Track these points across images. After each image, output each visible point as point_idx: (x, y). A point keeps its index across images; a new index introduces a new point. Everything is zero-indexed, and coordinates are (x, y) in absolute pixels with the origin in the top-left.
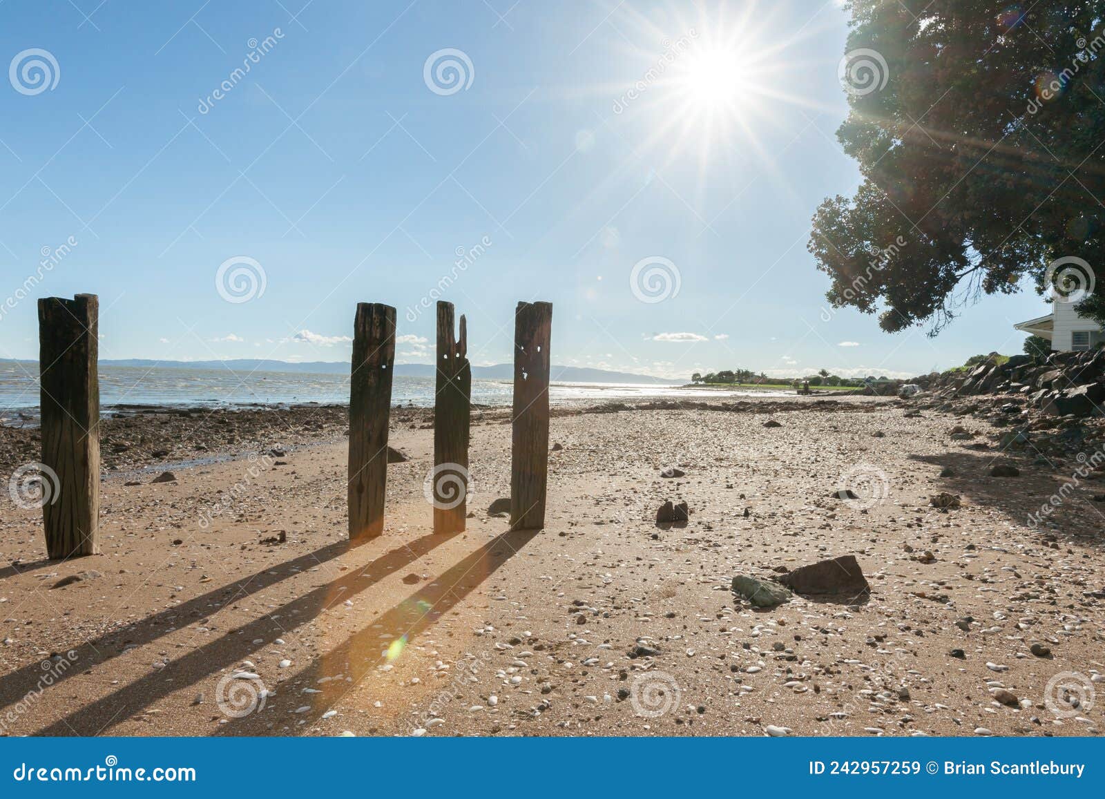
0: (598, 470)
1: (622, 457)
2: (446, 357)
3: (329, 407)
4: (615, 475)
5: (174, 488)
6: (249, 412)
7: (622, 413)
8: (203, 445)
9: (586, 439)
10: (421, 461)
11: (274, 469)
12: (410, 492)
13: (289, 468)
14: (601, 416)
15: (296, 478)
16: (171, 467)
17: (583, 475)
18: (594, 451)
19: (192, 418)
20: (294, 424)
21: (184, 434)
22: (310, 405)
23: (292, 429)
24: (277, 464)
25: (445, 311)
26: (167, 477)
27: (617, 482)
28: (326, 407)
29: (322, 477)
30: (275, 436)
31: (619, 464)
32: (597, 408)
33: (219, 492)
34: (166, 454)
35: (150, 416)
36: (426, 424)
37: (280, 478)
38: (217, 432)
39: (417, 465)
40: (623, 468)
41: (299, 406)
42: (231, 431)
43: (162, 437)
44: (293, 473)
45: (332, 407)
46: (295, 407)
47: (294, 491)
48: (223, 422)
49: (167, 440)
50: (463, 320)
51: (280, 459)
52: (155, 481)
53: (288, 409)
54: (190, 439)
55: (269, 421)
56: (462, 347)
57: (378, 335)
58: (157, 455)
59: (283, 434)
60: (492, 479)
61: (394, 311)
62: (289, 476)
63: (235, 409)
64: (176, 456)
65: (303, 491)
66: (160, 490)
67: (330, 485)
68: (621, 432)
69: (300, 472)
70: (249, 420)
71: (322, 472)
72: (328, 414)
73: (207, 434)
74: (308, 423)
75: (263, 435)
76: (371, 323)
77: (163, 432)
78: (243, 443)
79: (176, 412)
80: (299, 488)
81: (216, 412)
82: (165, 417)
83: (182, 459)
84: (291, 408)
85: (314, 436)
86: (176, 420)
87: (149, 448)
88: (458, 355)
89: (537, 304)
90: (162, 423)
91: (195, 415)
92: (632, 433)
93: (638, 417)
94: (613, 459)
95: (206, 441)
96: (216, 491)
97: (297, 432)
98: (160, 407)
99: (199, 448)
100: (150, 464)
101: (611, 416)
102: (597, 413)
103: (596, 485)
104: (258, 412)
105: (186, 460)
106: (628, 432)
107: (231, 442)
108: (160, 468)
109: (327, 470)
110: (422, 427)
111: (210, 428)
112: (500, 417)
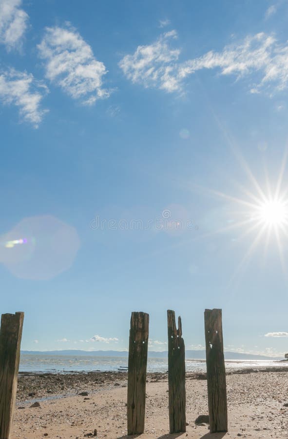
0: (248, 403)
1: (259, 396)
2: (172, 337)
3: (105, 372)
4: (258, 405)
5: (40, 410)
6: (70, 375)
7: (252, 374)
8: (51, 390)
9: (237, 387)
10: (155, 398)
11: (84, 401)
12: (153, 413)
13: (91, 401)
14: (241, 375)
15: (95, 406)
16: (38, 400)
17: (241, 405)
18: (243, 393)
19: (45, 378)
20: (90, 380)
21: (42, 385)
22: (97, 372)
23: (90, 383)
24: (85, 399)
25: (171, 314)
26: (36, 405)
27: (260, 409)
28: (104, 373)
29: (107, 405)
30: (82, 386)
31: (259, 400)
32: (238, 371)
33: (61, 412)
34: (34, 394)
35: (27, 377)
36: (153, 380)
37: (87, 405)
38: (56, 384)
39: (152, 400)
40: (261, 401)
41: (91, 372)
42: (62, 384)
43: (33, 387)
44: (94, 403)
45: (107, 373)
46: (90, 372)
47: (96, 412)
48: (58, 380)
49: (34, 388)
50: (180, 319)
51: (86, 397)
52: (31, 407)
53: (87, 373)
54: (45, 388)
55: (79, 379)
56: (179, 332)
57: (141, 327)
58: (30, 395)
59: (86, 385)
60: (193, 407)
61: (148, 315)
62: (92, 405)
63: (63, 374)
64: (39, 395)
65: (100, 412)
66: (34, 411)
67: (112, 409)
68: (255, 383)
69: (97, 403)
70: (70, 379)
71: (107, 403)
72: (105, 375)
73: (52, 385)
74: (97, 380)
75: (77, 386)
76: (138, 321)
77: (33, 385)
78: (68, 390)
79: (38, 375)
80: (98, 410)
81: (55, 375)
82: (33, 377)
83: (41, 397)
84: (88, 373)
85: (101, 386)
86: (38, 379)
87: (27, 392)
88: (178, 336)
89: (214, 309)
90: (32, 380)
91: (46, 377)
92: (261, 384)
93: (262, 375)
94: (254, 397)
95: (52, 388)
96: (59, 411)
97: (92, 384)
98: (31, 373)
99: (49, 392)
100: (27, 399)
101: (247, 375)
102: (239, 374)
103: (250, 410)
104: (74, 375)
105: (44, 397)
106: (258, 383)
107: (62, 389)
108: (33, 401)
109: (109, 402)
110: (152, 382)
111: (54, 382)
112: (190, 376)
